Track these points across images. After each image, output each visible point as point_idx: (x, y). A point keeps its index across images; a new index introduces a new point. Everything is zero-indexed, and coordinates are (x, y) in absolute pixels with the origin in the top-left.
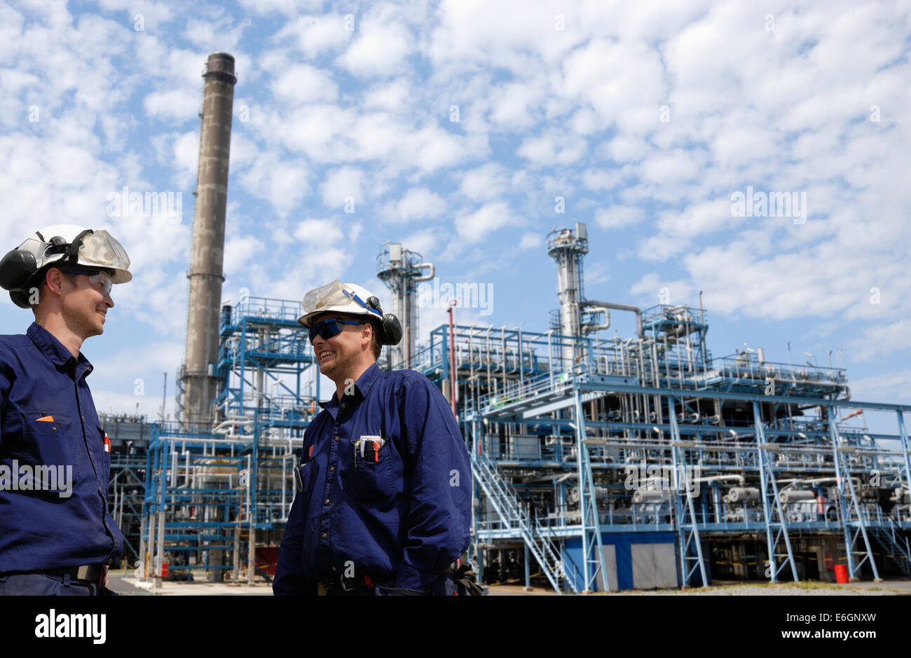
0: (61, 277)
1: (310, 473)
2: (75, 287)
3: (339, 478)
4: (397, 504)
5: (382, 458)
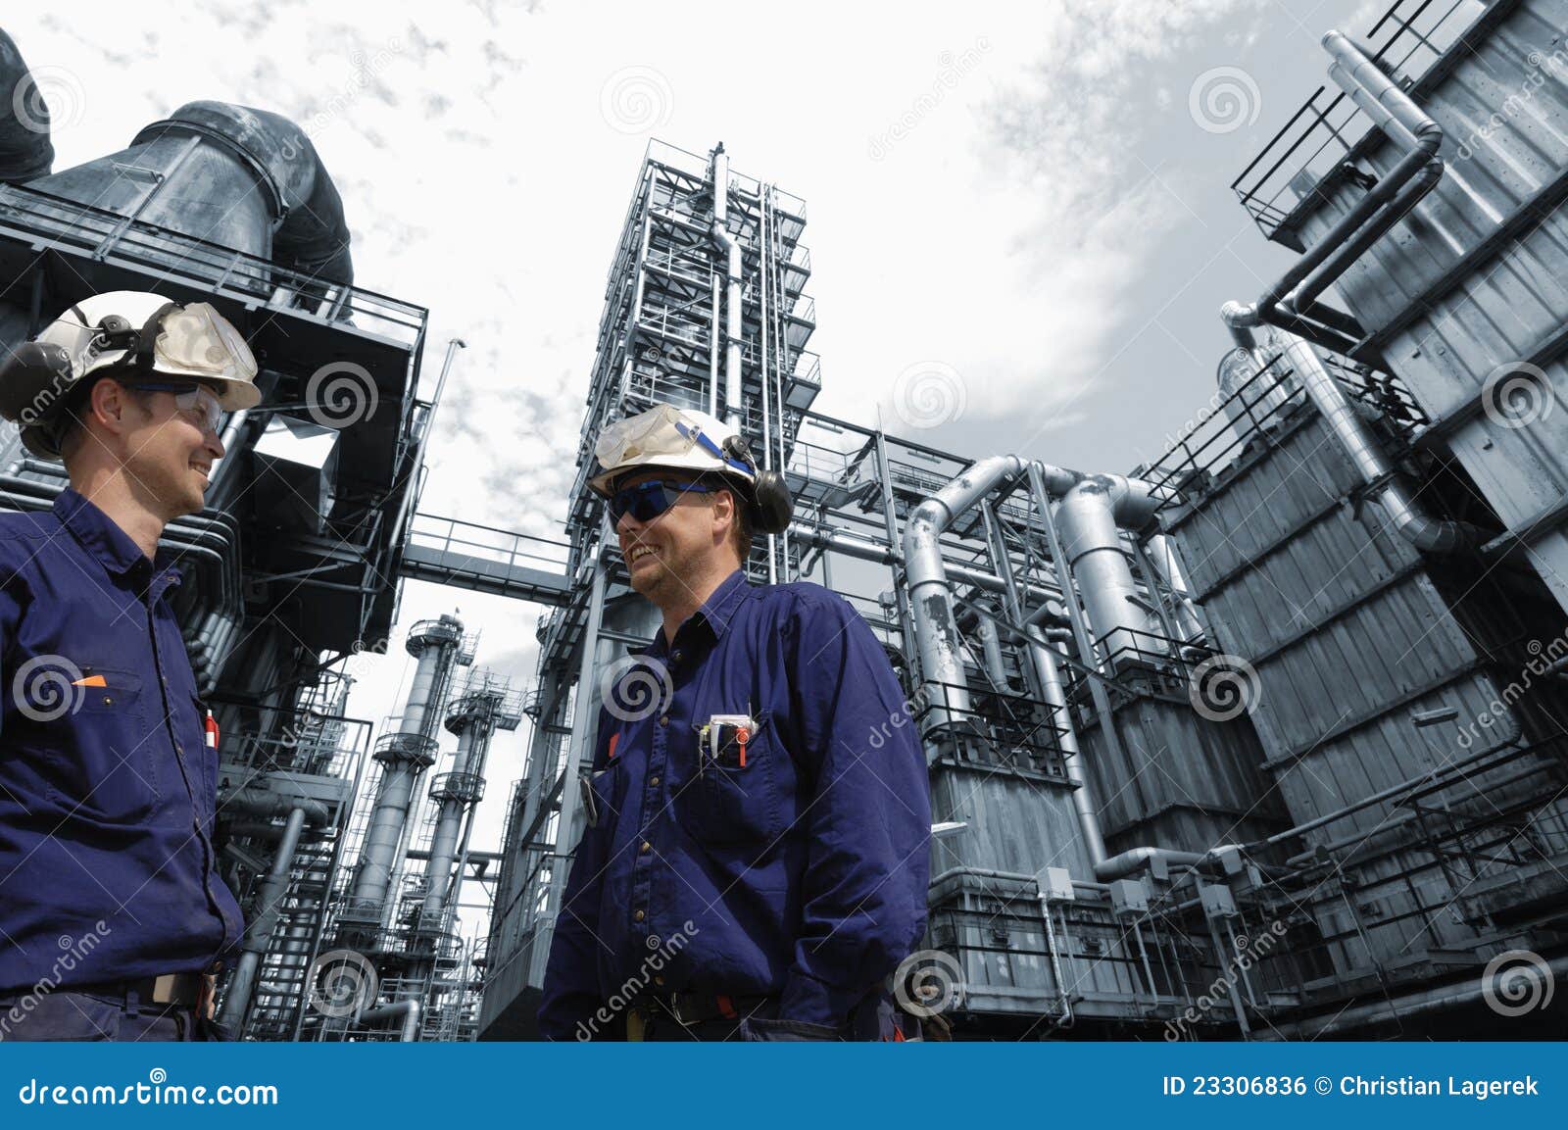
0: (121, 395)
1: (611, 789)
2: (148, 417)
3: (669, 800)
4: (783, 851)
5: (753, 760)
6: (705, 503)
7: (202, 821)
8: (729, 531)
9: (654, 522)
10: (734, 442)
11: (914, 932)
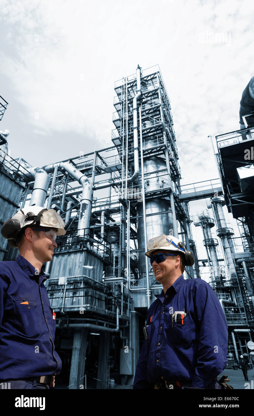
0: (32, 232)
1: (150, 330)
2: (39, 237)
3: (165, 332)
4: (192, 345)
5: (185, 323)
6: (173, 259)
7: (52, 337)
8: (179, 266)
9: (160, 263)
10: (180, 243)
11: (224, 365)
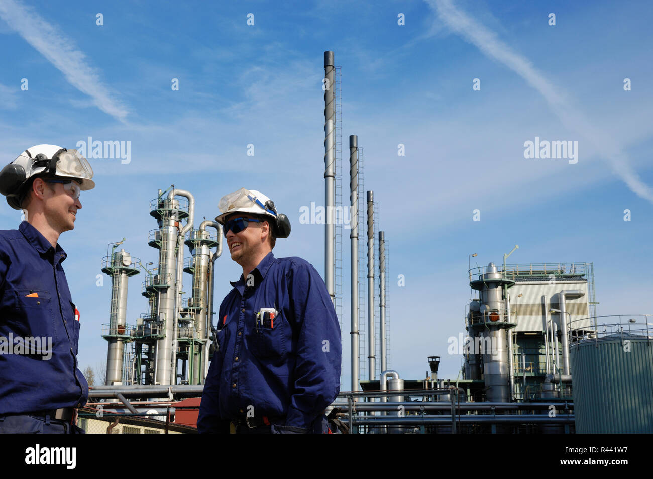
0: (44, 184)
1: (224, 337)
2: (54, 193)
3: (245, 341)
4: (287, 361)
5: (276, 325)
6: (258, 226)
7: (73, 348)
8: (267, 236)
9: (239, 234)
10: (269, 203)
11: (335, 391)
